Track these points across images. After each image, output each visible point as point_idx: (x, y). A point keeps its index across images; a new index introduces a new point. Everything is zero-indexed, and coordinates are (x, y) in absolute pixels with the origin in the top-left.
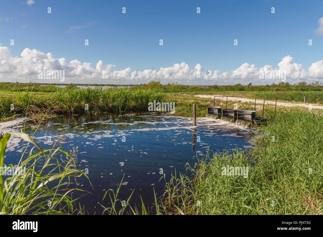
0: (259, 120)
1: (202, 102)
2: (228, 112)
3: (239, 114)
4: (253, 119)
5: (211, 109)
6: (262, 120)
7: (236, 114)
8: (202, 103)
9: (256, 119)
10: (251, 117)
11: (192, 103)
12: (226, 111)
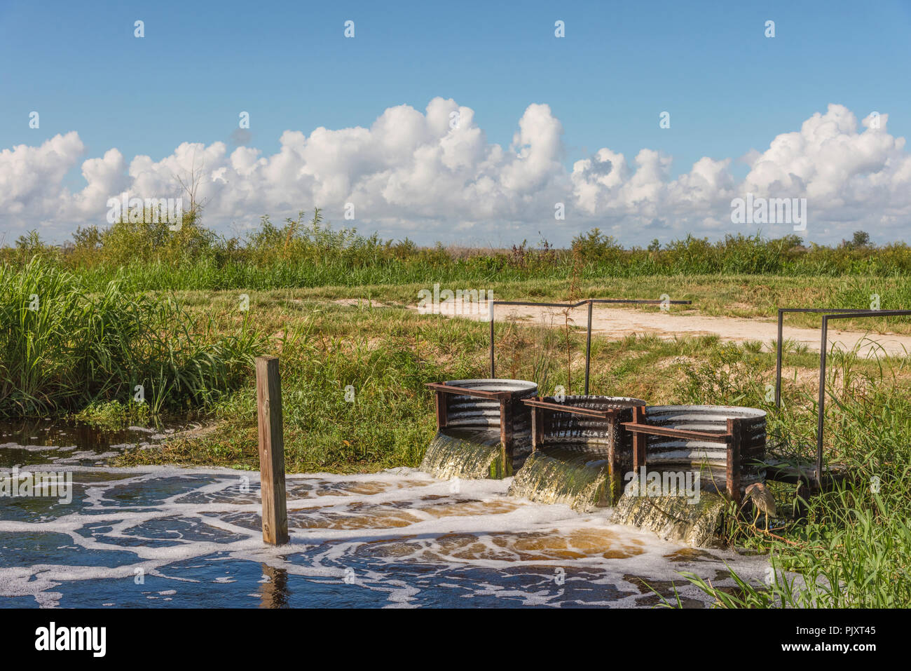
0: (793, 480)
1: (446, 353)
2: (582, 419)
3: (644, 438)
4: (744, 473)
5: (463, 401)
6: (813, 482)
7: (623, 440)
8: (444, 359)
9: (772, 475)
10: (724, 455)
11: (368, 357)
12: (566, 417)
